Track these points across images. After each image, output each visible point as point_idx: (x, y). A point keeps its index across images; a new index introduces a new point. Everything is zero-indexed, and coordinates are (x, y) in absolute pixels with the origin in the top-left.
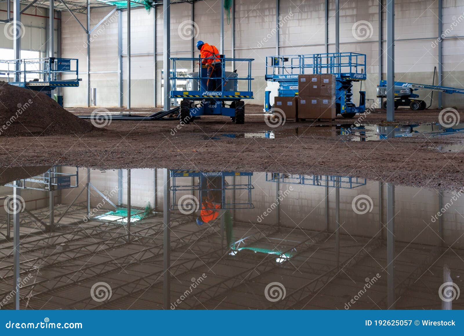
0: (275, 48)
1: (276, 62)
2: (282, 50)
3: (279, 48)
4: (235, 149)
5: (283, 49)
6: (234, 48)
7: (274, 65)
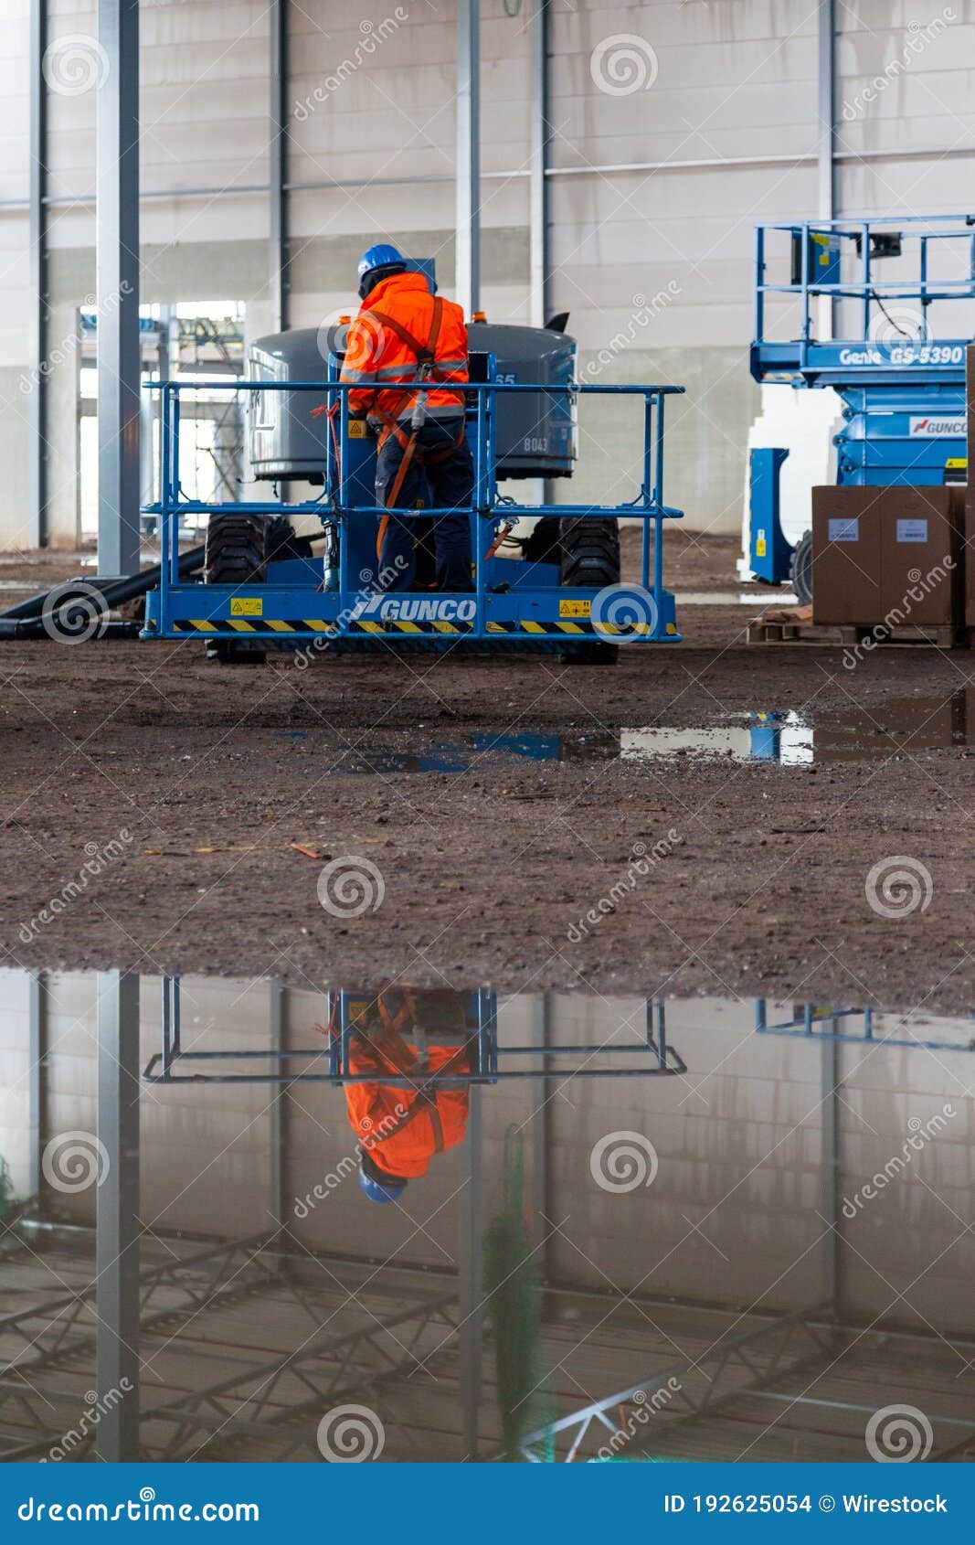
0: (813, 163)
1: (824, 260)
2: (854, 177)
3: (835, 162)
4: (565, 843)
5: (861, 170)
6: (546, 165)
7: (811, 280)
